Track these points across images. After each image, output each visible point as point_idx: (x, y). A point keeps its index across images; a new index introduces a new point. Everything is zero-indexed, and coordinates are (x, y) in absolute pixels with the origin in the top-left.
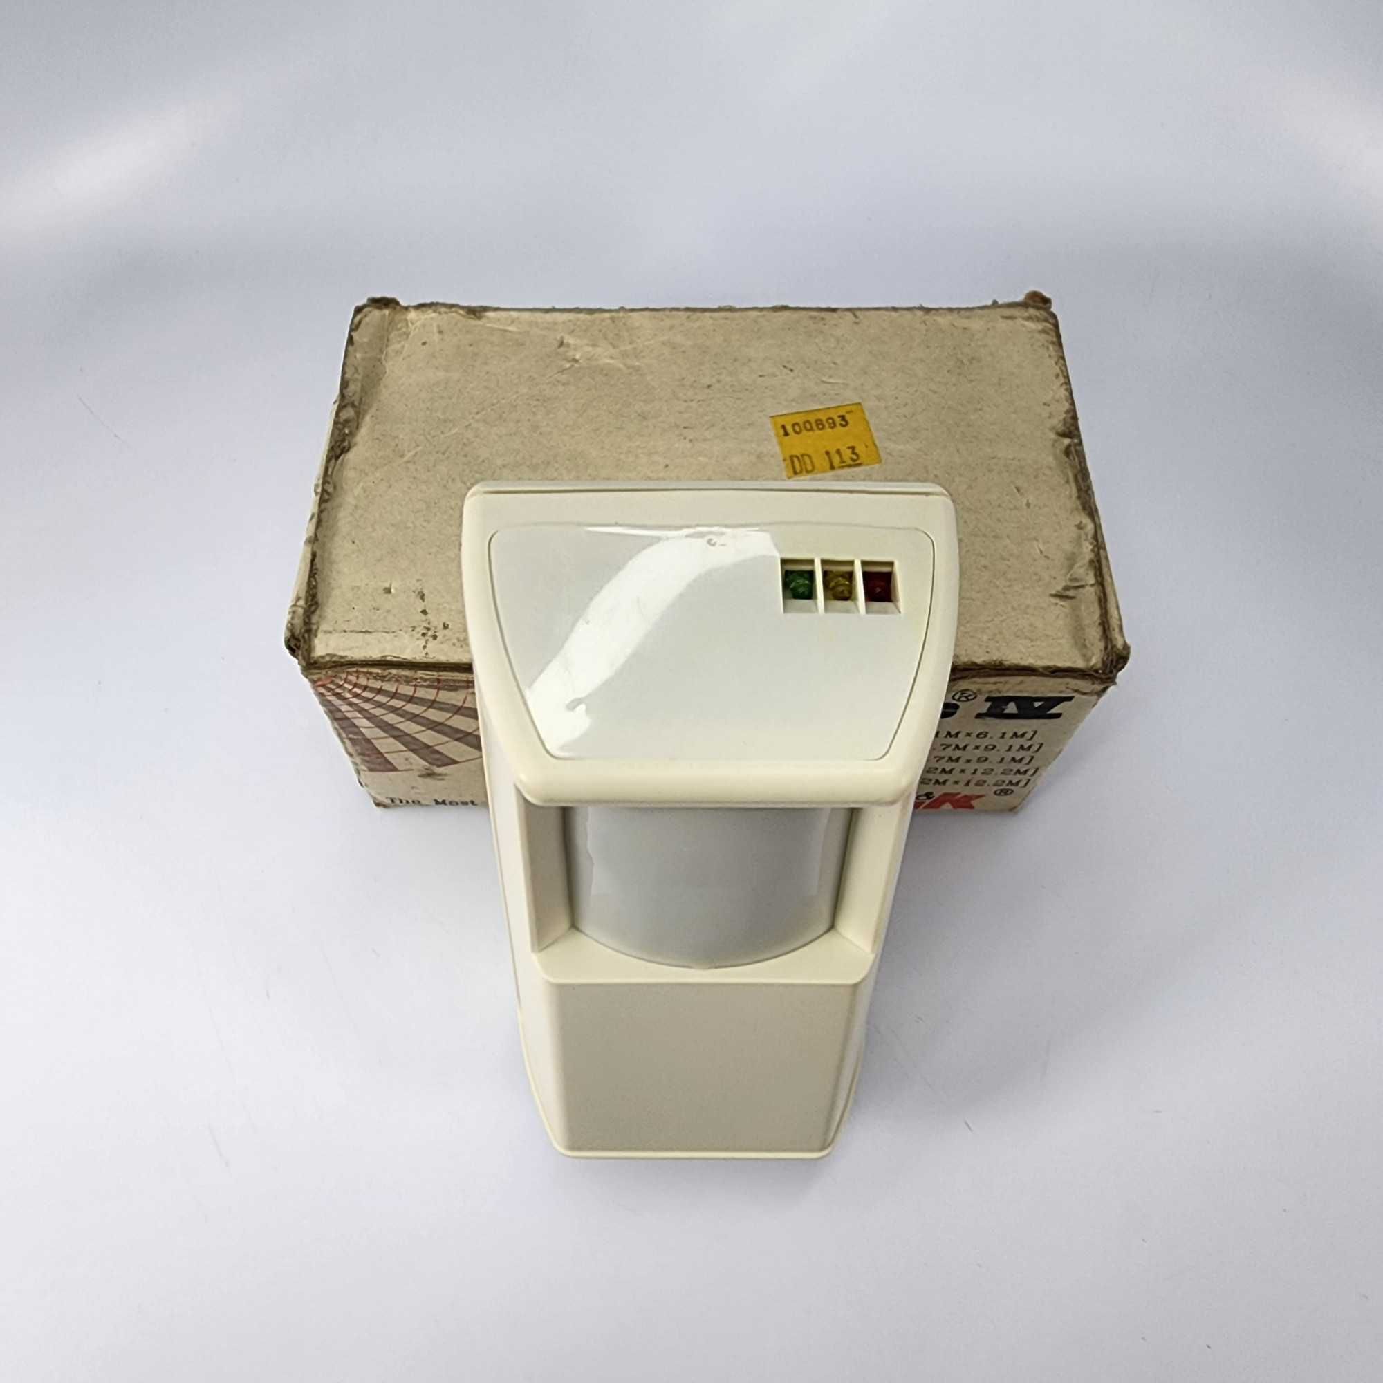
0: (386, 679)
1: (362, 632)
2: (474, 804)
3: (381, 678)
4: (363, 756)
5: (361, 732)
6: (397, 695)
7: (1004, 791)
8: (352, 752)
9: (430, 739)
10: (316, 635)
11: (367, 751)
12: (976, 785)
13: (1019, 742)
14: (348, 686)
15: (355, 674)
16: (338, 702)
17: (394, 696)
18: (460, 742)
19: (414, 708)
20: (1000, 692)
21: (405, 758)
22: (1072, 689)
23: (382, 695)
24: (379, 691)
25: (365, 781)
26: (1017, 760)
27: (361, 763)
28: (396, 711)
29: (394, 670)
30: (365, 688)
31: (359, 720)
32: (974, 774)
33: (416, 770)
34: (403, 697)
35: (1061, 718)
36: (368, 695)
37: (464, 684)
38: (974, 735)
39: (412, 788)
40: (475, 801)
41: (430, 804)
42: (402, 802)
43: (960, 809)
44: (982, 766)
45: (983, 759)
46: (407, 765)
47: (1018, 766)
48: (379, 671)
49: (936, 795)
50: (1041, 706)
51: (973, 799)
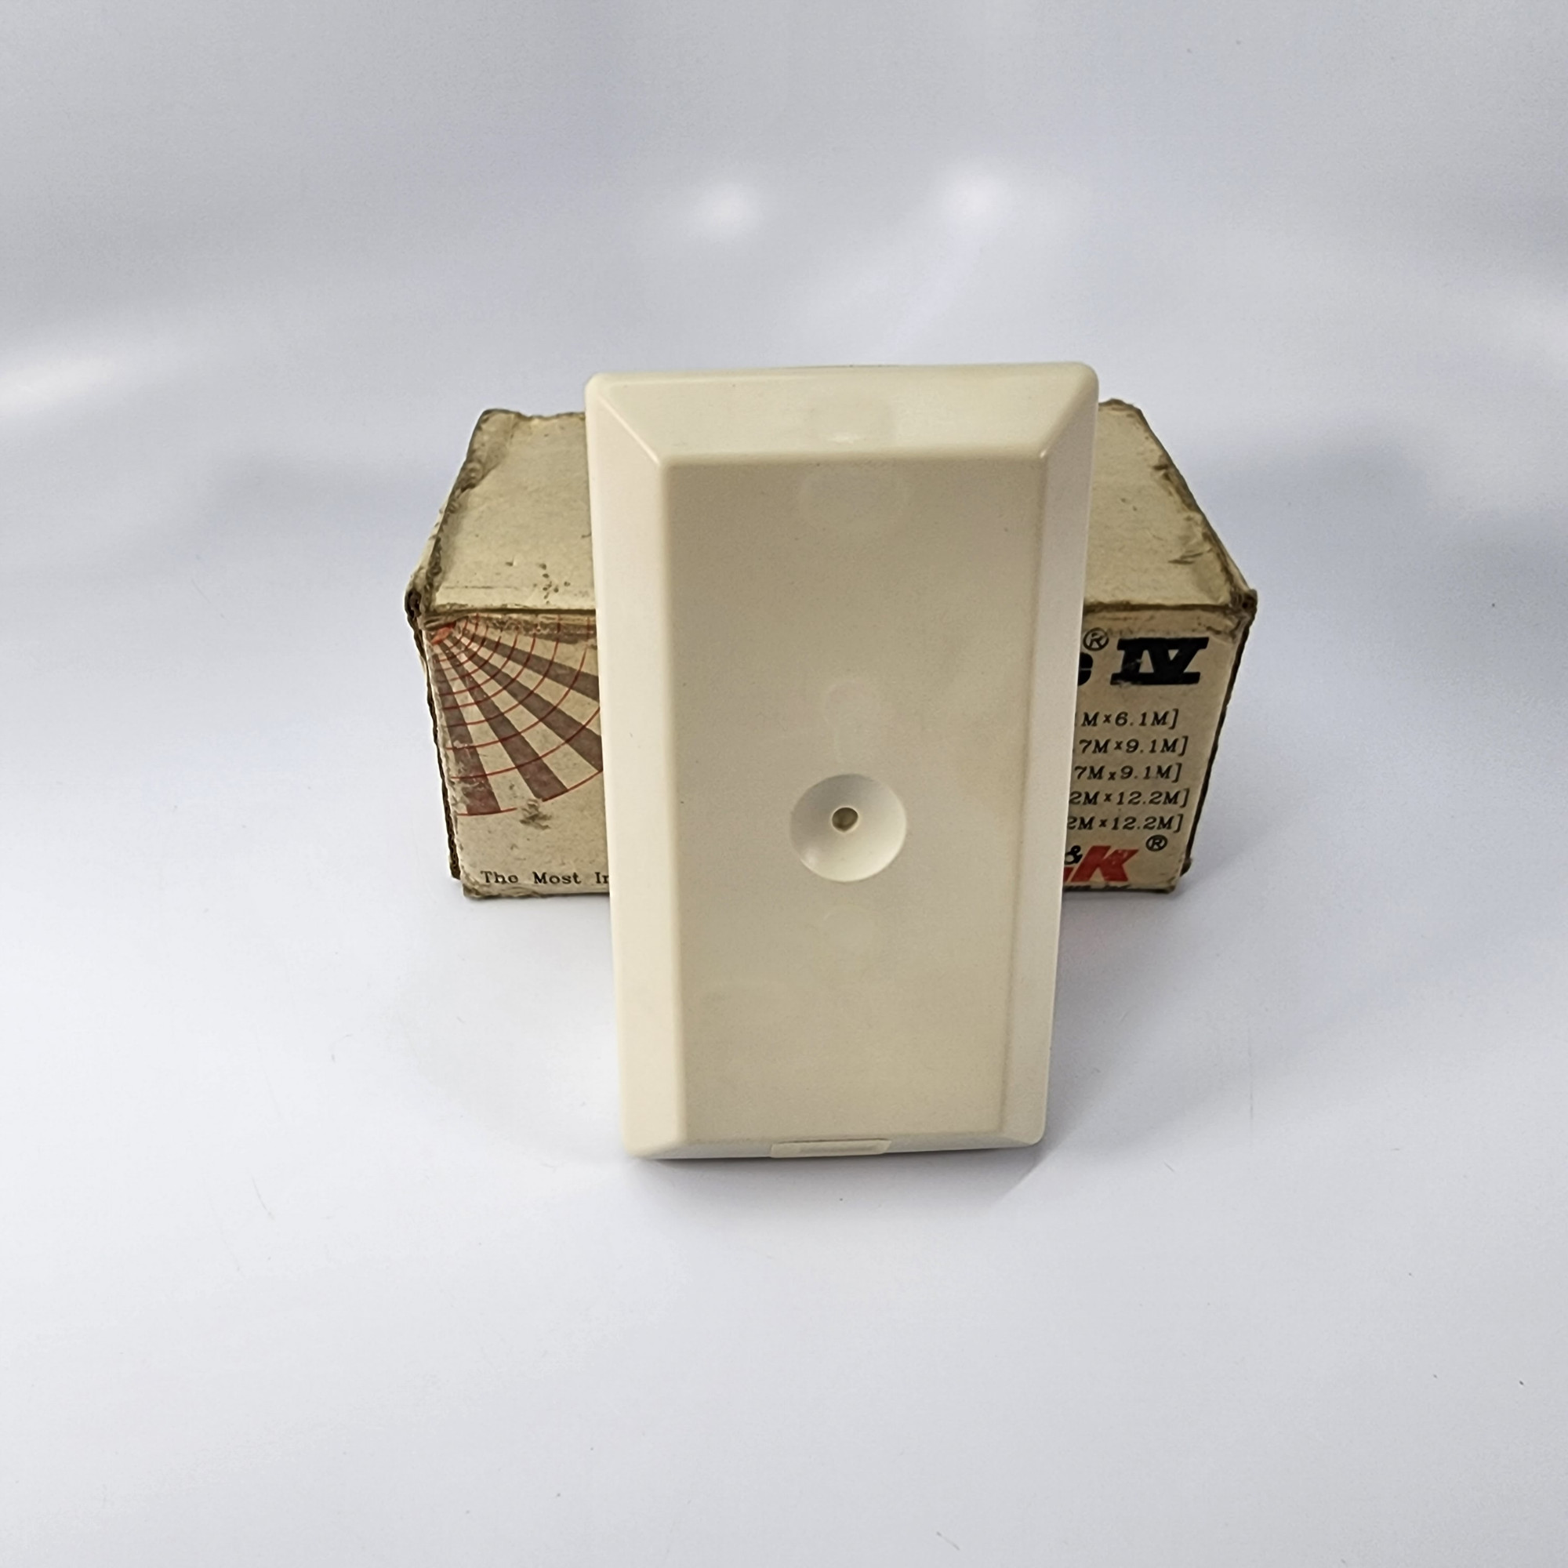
0: (506, 627)
1: (484, 587)
2: (576, 881)
3: (501, 626)
4: (466, 782)
5: (469, 733)
6: (515, 652)
7: (1157, 841)
8: (454, 775)
9: (541, 741)
10: (437, 589)
11: (471, 772)
12: (1125, 827)
13: (1162, 733)
14: (465, 641)
15: (474, 621)
16: (451, 674)
17: (511, 654)
18: (572, 746)
19: (529, 679)
20: (1132, 632)
21: (509, 784)
22: (1205, 626)
23: (499, 654)
24: (496, 647)
25: (461, 839)
26: (1163, 773)
27: (462, 798)
28: (509, 684)
29: (514, 616)
30: (483, 642)
31: (470, 708)
32: (1120, 803)
33: (519, 809)
34: (520, 657)
35: (1201, 681)
36: (484, 653)
37: (584, 631)
38: (1113, 719)
39: (512, 848)
40: (577, 873)
41: (528, 882)
42: (497, 881)
43: (1113, 884)
44: (1128, 786)
45: (1127, 770)
46: (511, 799)
47: (1167, 786)
48: (499, 616)
49: (1084, 852)
50: (1177, 657)
51: (1125, 860)
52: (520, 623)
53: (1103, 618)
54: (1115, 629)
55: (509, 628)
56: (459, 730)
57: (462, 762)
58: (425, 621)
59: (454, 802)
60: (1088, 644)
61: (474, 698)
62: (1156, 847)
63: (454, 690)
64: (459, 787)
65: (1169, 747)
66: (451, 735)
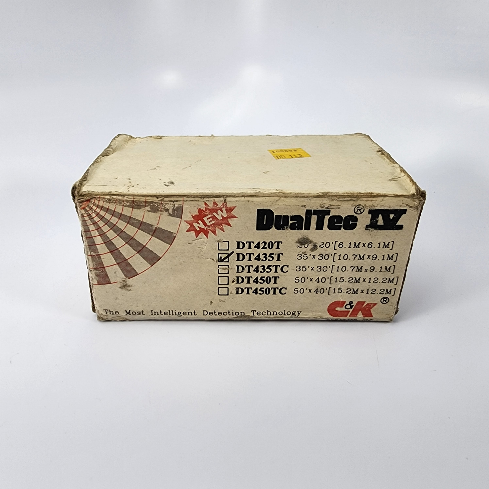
1: (103, 185)
2: (143, 314)
3: (109, 201)
4: (96, 270)
5: (97, 249)
6: (115, 213)
7: (385, 300)
8: (91, 267)
9: (127, 253)
10: (84, 186)
11: (98, 266)
12: (371, 293)
13: (386, 252)
14: (94, 208)
15: (98, 199)
16: (89, 222)
17: (113, 213)
18: (140, 254)
19: (121, 225)
20: (374, 207)
21: (114, 271)
22: (405, 204)
23: (108, 213)
24: (107, 210)
25: (95, 295)
26: (388, 269)
27: (95, 277)
28: (113, 227)
29: (115, 197)
30: (102, 208)
31: (97, 237)
32: (370, 282)
33: (119, 282)
34: (117, 215)
35: (403, 229)
36: (102, 213)
37: (143, 204)
38: (366, 245)
39: (116, 299)
40: (143, 311)
41: (123, 314)
42: (110, 314)
43: (366, 318)
44: (372, 275)
45: (372, 268)
46: (115, 278)
47: (389, 275)
48: (109, 197)
49: (354, 304)
50: (393, 218)
51: (371, 308)
52: (117, 200)
53: (362, 200)
54: (367, 205)
55: (112, 202)
56: (93, 247)
57: (95, 261)
58: (78, 199)
59: (92, 279)
60: (356, 211)
61: (99, 233)
62: (384, 302)
63: (91, 230)
64: (94, 272)
65: (390, 258)
66: (90, 250)
